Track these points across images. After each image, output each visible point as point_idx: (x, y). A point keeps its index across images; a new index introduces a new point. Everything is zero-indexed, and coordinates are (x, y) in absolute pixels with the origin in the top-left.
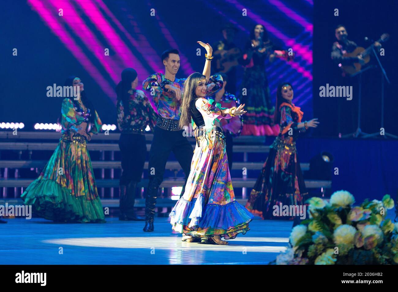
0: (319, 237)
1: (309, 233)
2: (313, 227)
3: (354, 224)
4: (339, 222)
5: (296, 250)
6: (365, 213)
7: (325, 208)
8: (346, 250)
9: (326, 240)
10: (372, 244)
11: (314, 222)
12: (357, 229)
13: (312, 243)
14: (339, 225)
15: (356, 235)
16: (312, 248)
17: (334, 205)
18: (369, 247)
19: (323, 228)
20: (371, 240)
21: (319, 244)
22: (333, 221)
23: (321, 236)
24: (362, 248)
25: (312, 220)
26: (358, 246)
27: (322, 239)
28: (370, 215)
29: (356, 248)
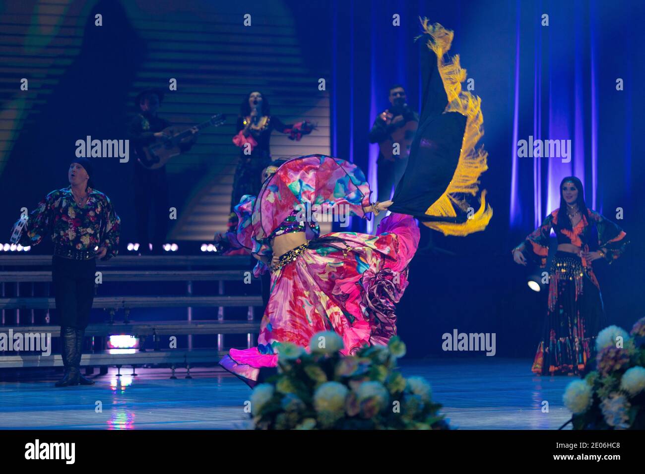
0: (292, 401)
1: (278, 396)
2: (283, 386)
3: (345, 381)
4: (322, 377)
5: (259, 422)
6: (361, 364)
7: (301, 358)
8: (332, 421)
9: (303, 406)
10: (371, 410)
11: (285, 378)
12: (349, 388)
13: (282, 411)
14: (322, 383)
15: (347, 396)
16: (281, 418)
17: (315, 353)
18: (368, 415)
19: (298, 388)
20: (370, 404)
21: (293, 411)
22: (313, 377)
23: (296, 400)
24: (357, 416)
25: (281, 376)
26: (351, 413)
27: (297, 404)
28: (370, 366)
29: (347, 417)
